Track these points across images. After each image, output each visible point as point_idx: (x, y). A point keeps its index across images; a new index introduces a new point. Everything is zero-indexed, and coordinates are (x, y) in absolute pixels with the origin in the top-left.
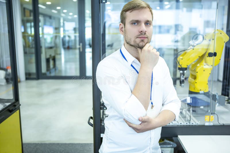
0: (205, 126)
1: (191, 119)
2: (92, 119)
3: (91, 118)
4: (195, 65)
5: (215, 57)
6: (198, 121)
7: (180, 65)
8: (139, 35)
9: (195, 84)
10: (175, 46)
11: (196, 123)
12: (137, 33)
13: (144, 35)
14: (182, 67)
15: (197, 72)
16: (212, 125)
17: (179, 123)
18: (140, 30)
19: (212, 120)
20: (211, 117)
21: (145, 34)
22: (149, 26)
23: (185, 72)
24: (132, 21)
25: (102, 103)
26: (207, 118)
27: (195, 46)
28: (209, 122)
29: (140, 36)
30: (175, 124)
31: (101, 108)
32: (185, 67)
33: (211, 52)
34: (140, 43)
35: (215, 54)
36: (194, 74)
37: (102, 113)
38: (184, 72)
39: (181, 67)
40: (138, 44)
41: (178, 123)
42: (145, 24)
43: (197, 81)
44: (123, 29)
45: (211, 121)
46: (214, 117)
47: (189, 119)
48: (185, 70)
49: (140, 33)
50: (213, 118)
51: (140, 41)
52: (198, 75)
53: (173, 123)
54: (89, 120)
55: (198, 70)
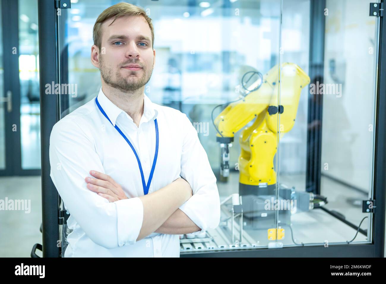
0: (267, 248)
1: (242, 237)
2: (41, 250)
3: (38, 246)
4: (248, 132)
5: (281, 115)
6: (257, 242)
7: (220, 131)
8: (126, 63)
9: (250, 168)
10: (222, 99)
11: (251, 244)
12: (122, 59)
13: (135, 62)
14: (224, 137)
15: (252, 146)
16: (282, 246)
17: (220, 246)
18: (128, 54)
19: (281, 237)
20: (278, 230)
21: (137, 60)
22: (145, 47)
23: (230, 145)
24: (113, 37)
25: (62, 209)
26: (271, 233)
27: (247, 95)
28: (276, 241)
29: (128, 65)
30: (211, 248)
31: (60, 221)
32: (230, 135)
33: (274, 105)
34: (128, 77)
35: (280, 109)
36: (247, 149)
37: (63, 234)
38: (227, 146)
39: (220, 136)
40: (126, 81)
41: (217, 246)
42: (137, 45)
43: (253, 162)
44: (98, 57)
45: (279, 238)
46: (284, 230)
47: (238, 237)
48: (230, 143)
49: (126, 59)
50: (283, 234)
51: (128, 74)
52: (255, 151)
53: (208, 247)
54: (34, 250)
55: (254, 140)
